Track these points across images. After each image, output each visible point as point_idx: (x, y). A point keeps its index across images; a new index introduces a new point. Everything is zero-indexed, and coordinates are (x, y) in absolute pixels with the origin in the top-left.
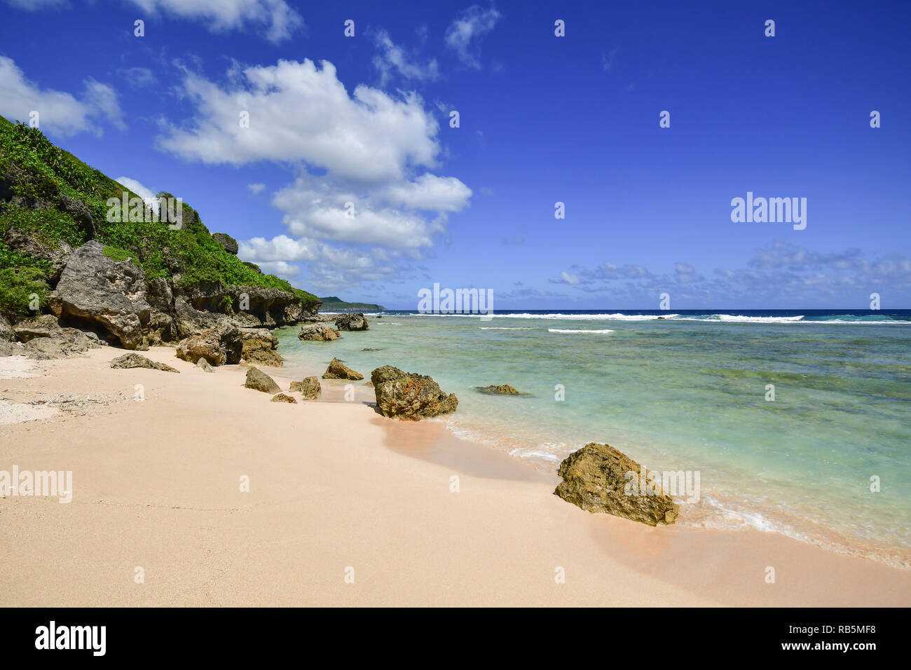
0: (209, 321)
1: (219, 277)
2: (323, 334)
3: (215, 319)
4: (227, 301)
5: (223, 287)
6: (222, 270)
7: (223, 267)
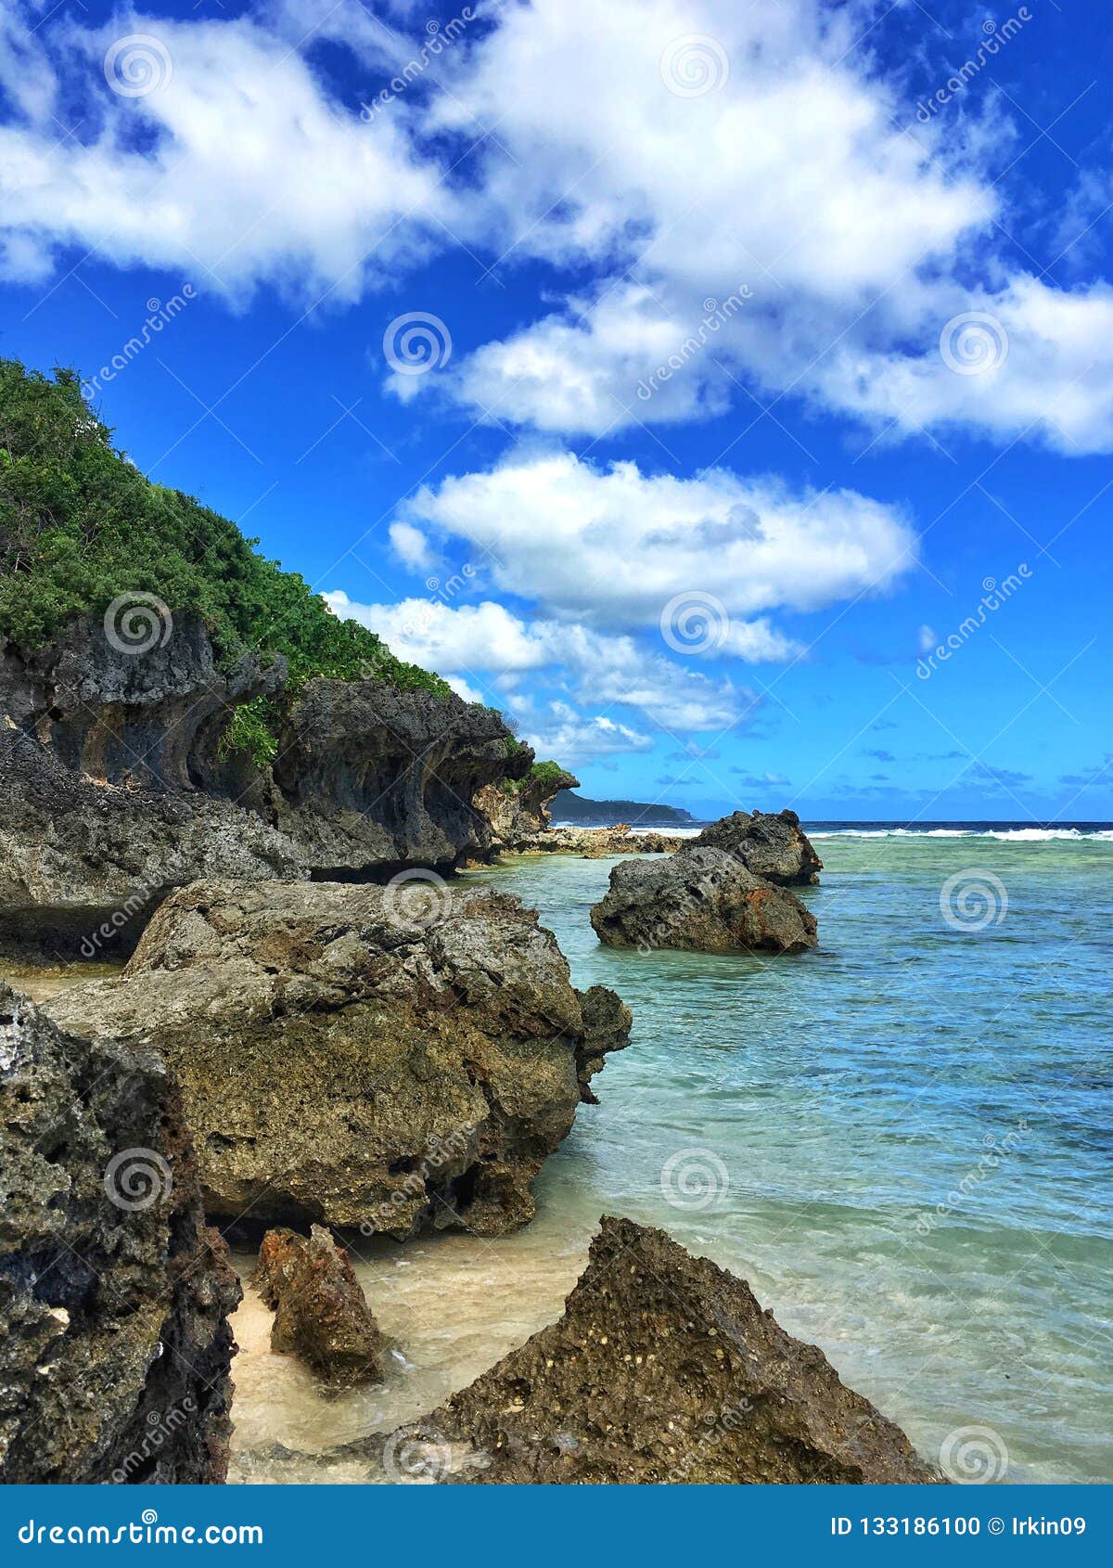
0: (136, 833)
1: (195, 593)
2: (727, 913)
3: (172, 821)
4: (255, 746)
5: (218, 652)
6: (222, 565)
7: (222, 555)
